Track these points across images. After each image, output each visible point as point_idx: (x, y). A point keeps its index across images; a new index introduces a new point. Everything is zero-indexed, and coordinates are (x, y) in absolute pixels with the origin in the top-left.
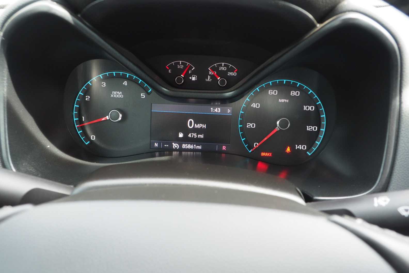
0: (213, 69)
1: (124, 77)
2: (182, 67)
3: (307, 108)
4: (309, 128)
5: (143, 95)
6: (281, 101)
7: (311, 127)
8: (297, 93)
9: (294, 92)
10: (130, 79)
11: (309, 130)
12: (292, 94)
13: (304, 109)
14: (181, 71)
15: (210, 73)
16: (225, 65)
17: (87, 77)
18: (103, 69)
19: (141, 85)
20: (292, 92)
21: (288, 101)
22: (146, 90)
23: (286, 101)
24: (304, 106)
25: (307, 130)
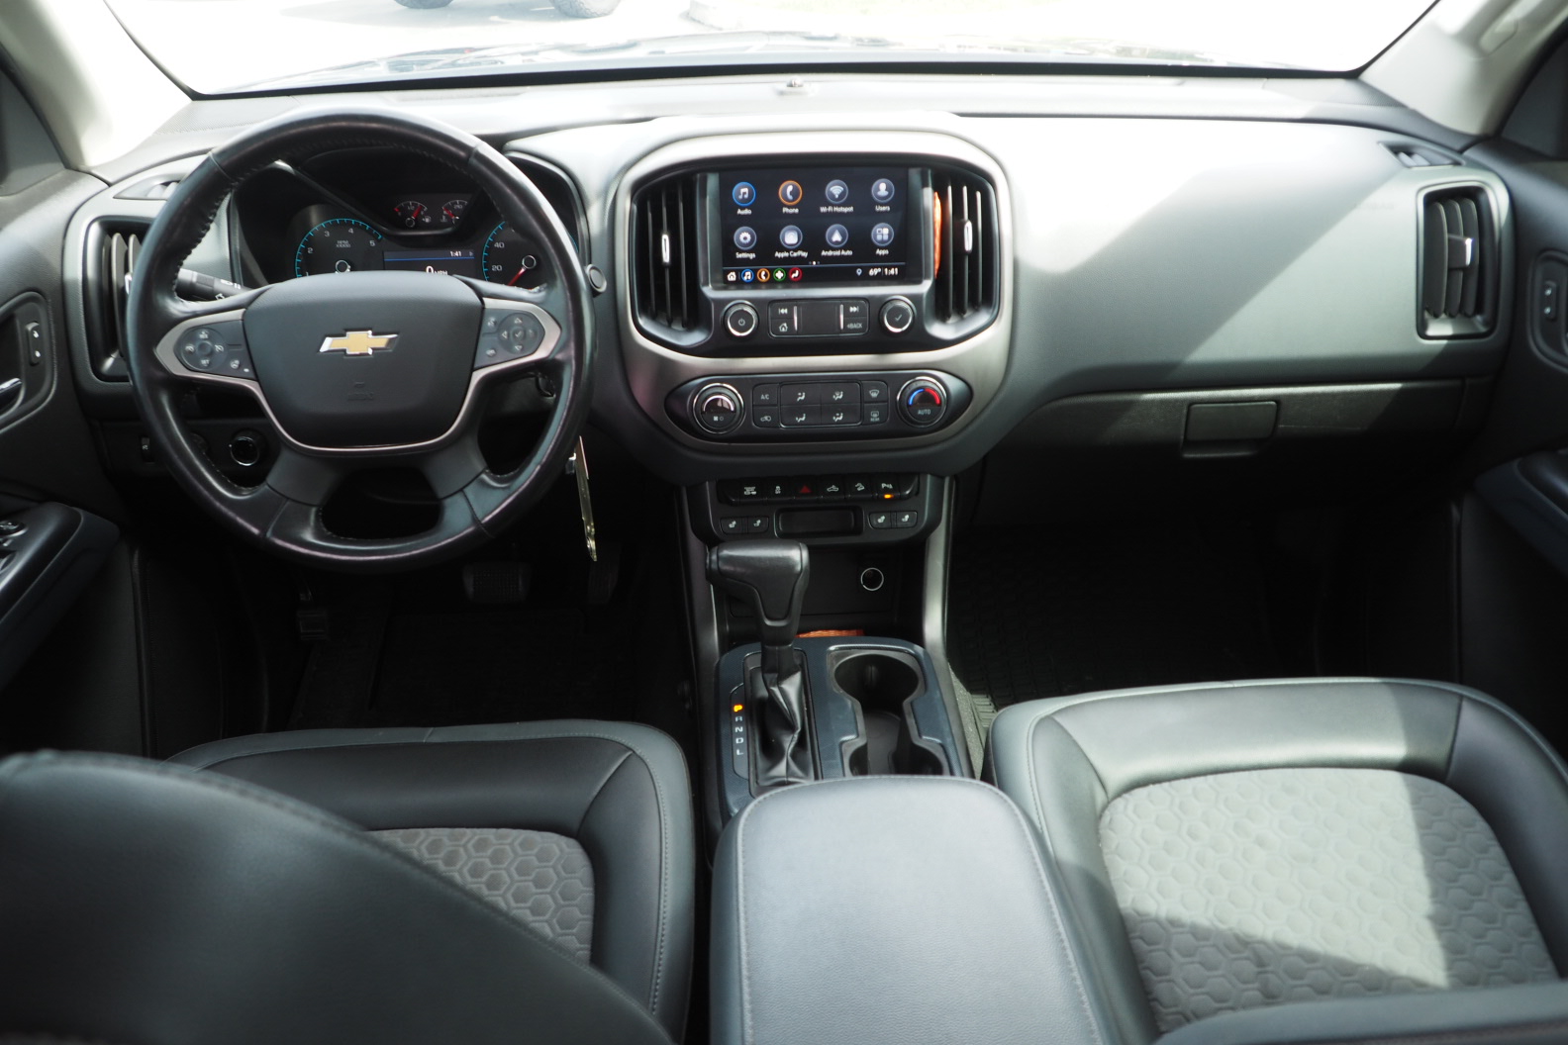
0: (447, 209)
1: (349, 225)
2: (413, 208)
5: (372, 243)
10: (356, 226)
14: (410, 214)
15: (445, 212)
16: (460, 203)
17: (307, 226)
18: (324, 216)
19: (369, 232)
22: (375, 238)
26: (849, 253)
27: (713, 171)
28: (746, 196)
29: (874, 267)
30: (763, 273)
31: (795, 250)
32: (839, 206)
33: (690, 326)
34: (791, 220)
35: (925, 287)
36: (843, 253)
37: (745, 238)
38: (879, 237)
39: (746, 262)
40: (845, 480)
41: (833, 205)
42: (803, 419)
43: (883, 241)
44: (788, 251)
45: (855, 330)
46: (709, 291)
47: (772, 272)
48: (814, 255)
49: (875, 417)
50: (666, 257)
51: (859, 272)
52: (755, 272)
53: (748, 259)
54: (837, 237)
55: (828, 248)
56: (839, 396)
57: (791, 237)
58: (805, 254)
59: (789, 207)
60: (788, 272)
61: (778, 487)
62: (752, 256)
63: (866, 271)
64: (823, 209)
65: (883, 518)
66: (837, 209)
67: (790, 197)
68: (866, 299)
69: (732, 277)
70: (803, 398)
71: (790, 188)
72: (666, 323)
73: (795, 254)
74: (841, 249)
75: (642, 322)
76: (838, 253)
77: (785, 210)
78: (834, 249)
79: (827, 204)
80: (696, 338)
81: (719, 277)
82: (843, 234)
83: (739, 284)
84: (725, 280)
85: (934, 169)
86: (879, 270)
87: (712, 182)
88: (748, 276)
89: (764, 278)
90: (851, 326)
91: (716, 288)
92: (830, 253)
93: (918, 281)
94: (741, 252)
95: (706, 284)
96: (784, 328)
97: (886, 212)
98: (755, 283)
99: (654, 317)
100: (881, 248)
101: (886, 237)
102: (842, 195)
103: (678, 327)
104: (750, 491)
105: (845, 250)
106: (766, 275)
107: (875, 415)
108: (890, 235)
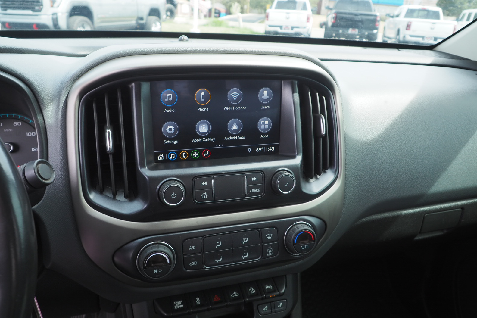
3: (30, 134)
4: (33, 149)
6: (6, 131)
7: (35, 149)
8: (19, 124)
9: (16, 123)
11: (34, 151)
12: (15, 124)
13: (27, 135)
20: (14, 123)
21: (12, 130)
23: (10, 130)
24: (27, 133)
25: (32, 151)
26: (243, 138)
27: (146, 80)
28: (171, 99)
29: (259, 147)
30: (184, 154)
31: (207, 137)
32: (237, 106)
33: (131, 196)
34: (203, 116)
35: (298, 160)
36: (239, 138)
37: (170, 129)
38: (263, 127)
39: (171, 146)
40: (241, 287)
41: (233, 106)
42: (220, 260)
43: (265, 129)
44: (201, 138)
45: (255, 194)
46: (146, 172)
47: (190, 153)
48: (220, 140)
49: (270, 252)
50: (109, 145)
51: (249, 150)
52: (178, 153)
53: (173, 143)
54: (235, 127)
55: (229, 135)
56: (245, 241)
57: (203, 129)
58: (213, 140)
59: (202, 107)
60: (201, 153)
61: (198, 299)
62: (176, 142)
63: (254, 149)
64: (226, 108)
65: (266, 307)
66: (235, 108)
67: (203, 100)
68: (261, 171)
69: (161, 158)
70: (220, 245)
71: (203, 93)
72: (111, 196)
73: (206, 140)
74: (237, 135)
75: (92, 196)
76: (236, 138)
77: (199, 109)
78: (233, 136)
79: (229, 105)
80: (137, 206)
81: (152, 158)
82: (238, 125)
83: (167, 164)
84: (157, 161)
85: (299, 80)
86: (262, 148)
87: (145, 87)
88: (173, 156)
89: (184, 157)
90: (252, 191)
91: (151, 169)
92: (230, 138)
93: (294, 157)
94: (167, 139)
95: (143, 166)
96: (205, 196)
97: (267, 109)
98: (178, 163)
99: (101, 192)
100: (264, 134)
101: (267, 127)
102: (238, 98)
103: (121, 197)
104: (178, 305)
105: (241, 136)
106: (186, 155)
107: (270, 251)
108: (269, 125)
